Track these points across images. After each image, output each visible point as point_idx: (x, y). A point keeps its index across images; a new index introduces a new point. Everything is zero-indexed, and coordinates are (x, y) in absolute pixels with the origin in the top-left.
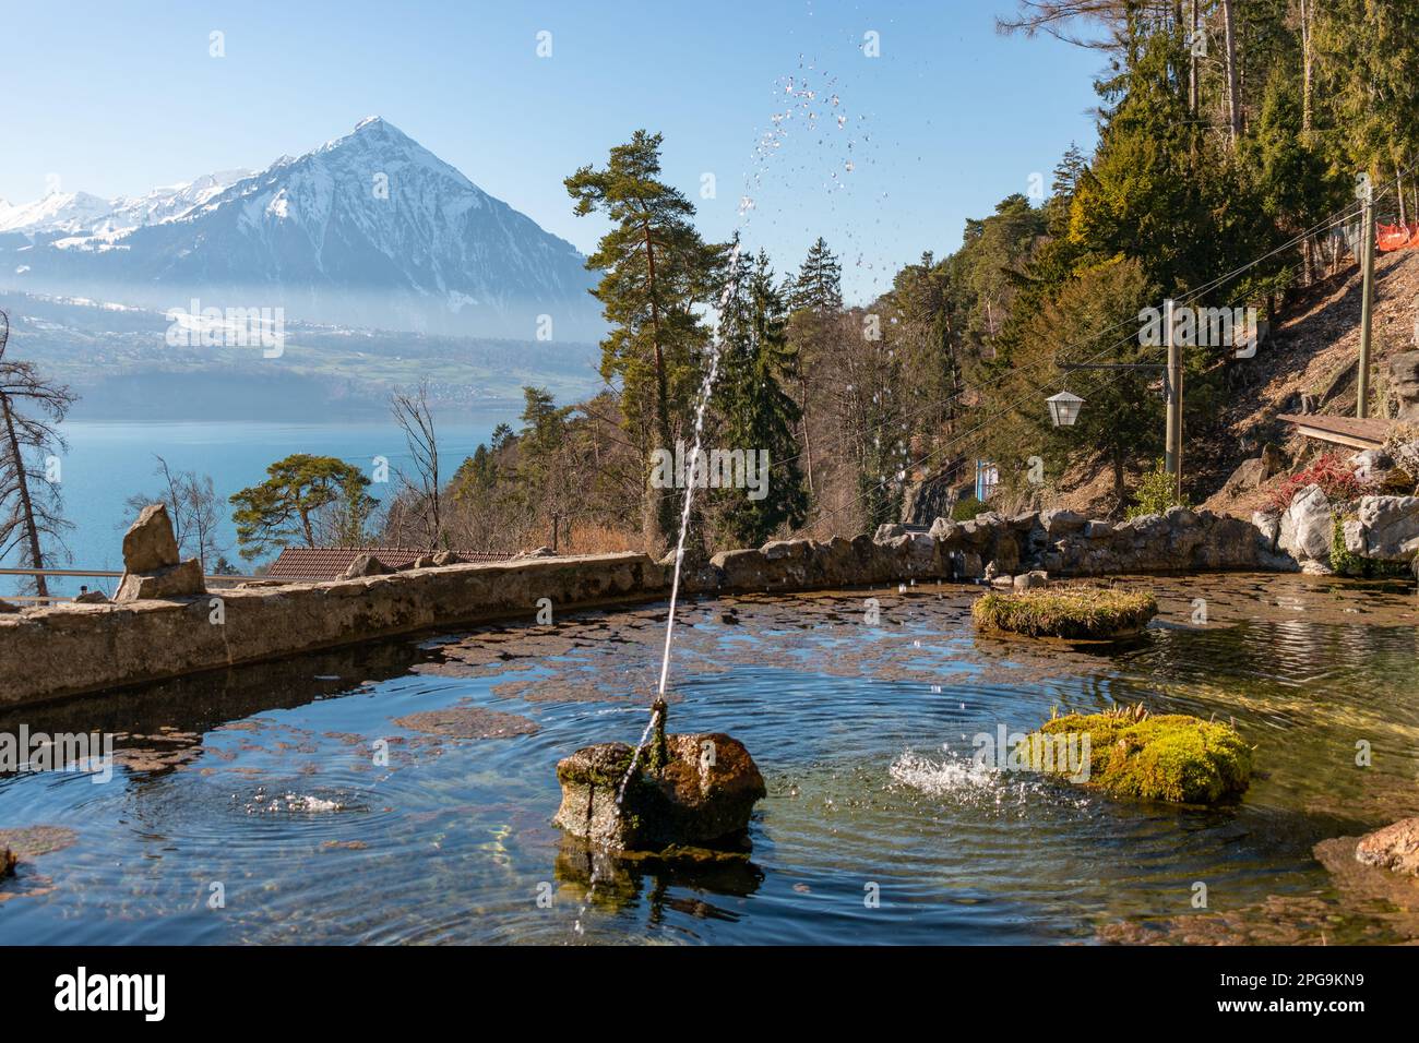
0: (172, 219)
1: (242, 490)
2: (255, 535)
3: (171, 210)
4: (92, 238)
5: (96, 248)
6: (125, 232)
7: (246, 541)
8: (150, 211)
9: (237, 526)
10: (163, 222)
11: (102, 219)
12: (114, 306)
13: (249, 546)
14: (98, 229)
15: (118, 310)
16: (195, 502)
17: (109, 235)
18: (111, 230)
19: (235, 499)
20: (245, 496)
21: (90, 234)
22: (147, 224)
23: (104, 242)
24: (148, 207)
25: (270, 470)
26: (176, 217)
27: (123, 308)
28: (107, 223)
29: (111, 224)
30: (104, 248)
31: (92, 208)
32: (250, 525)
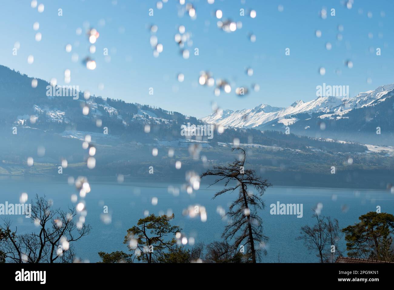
0: (366, 105)
1: (348, 226)
2: (354, 247)
3: (366, 102)
4: (334, 114)
5: (335, 118)
6: (346, 111)
7: (350, 249)
8: (357, 102)
9: (346, 242)
10: (362, 107)
11: (338, 107)
12: (341, 142)
13: (351, 251)
14: (337, 110)
15: (343, 143)
16: (330, 231)
17: (340, 113)
18: (341, 111)
19: (344, 230)
20: (349, 229)
21: (333, 112)
22: (356, 108)
23: (339, 116)
24: (356, 101)
25: (360, 218)
26: (367, 105)
27: (345, 142)
28: (340, 108)
29: (342, 108)
30: (338, 118)
31: (335, 102)
32: (352, 242)
